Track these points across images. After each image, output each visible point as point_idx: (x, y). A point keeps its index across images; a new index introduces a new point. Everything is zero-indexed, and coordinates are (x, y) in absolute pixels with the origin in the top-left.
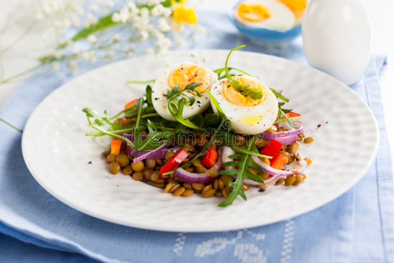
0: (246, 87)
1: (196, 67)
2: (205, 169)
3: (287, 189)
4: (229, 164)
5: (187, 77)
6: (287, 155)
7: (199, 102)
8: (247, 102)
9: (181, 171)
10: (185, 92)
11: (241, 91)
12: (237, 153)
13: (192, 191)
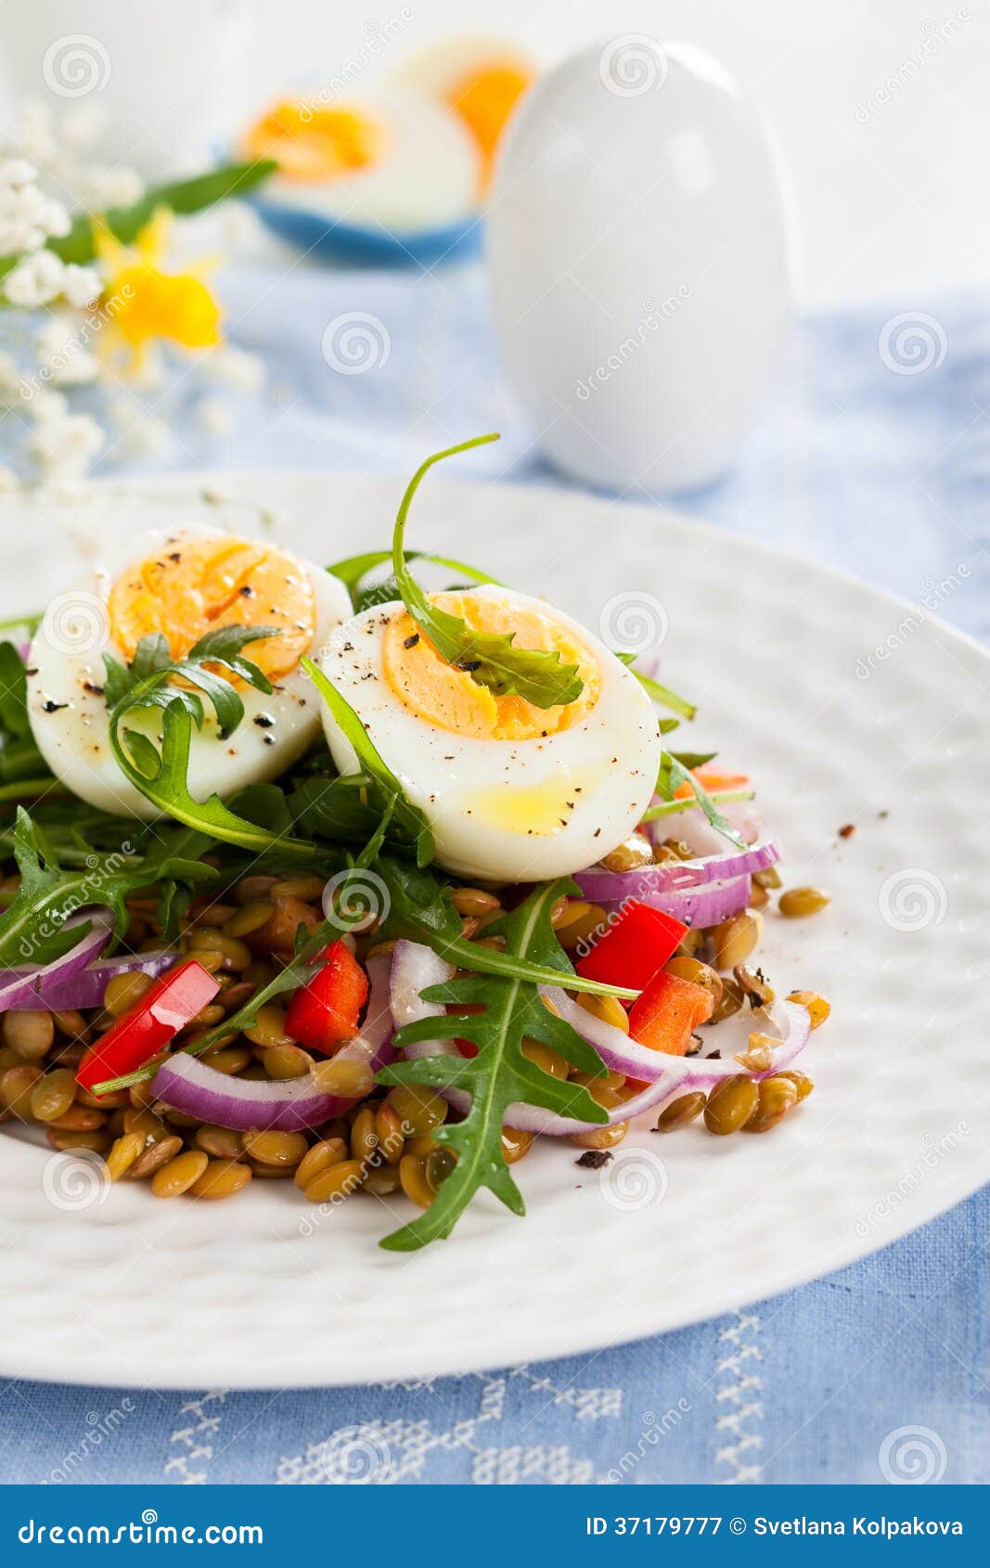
0: (499, 645)
1: (243, 548)
2: (309, 1058)
3: (715, 1153)
4: (425, 1029)
5: (199, 600)
6: (708, 980)
7: (263, 723)
8: (504, 718)
9: (184, 1067)
10: (195, 673)
11: (472, 666)
12: (462, 972)
13: (245, 1173)
